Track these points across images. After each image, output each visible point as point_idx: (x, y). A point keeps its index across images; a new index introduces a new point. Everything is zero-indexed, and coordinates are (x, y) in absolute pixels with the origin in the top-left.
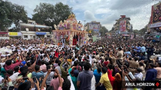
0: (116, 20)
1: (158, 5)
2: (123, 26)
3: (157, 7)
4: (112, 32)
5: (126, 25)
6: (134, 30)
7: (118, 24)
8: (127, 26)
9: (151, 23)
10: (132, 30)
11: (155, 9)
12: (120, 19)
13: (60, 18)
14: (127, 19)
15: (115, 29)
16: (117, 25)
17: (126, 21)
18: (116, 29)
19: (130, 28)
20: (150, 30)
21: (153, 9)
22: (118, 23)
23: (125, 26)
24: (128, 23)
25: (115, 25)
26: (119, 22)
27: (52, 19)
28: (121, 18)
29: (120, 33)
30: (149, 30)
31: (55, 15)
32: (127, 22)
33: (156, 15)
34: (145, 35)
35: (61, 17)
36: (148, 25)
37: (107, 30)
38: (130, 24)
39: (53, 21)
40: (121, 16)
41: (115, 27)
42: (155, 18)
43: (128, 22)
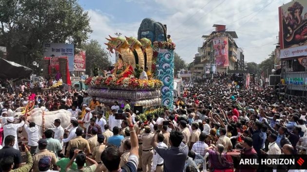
0: (204, 36)
1: (291, 6)
2: (220, 54)
3: (289, 10)
4: (196, 68)
5: (227, 50)
6: (248, 64)
7: (210, 46)
8: (230, 53)
9: (282, 48)
10: (243, 64)
11: (286, 16)
12: (213, 33)
13: (36, 22)
14: (229, 35)
15: (202, 61)
16: (208, 49)
17: (226, 39)
18: (204, 59)
19: (239, 58)
20: (280, 65)
21: (282, 16)
22: (208, 43)
23: (225, 52)
24: (232, 45)
25: (202, 48)
26: (212, 42)
27: (7, 21)
28: (215, 30)
29: (214, 69)
30: (278, 64)
31: (20, 9)
32: (229, 42)
33: (289, 28)
34: (273, 75)
35: (40, 19)
36: (276, 51)
37: (183, 62)
38: (237, 47)
39: (11, 28)
40: (215, 26)
41: (202, 54)
42: (288, 35)
43: (232, 42)
